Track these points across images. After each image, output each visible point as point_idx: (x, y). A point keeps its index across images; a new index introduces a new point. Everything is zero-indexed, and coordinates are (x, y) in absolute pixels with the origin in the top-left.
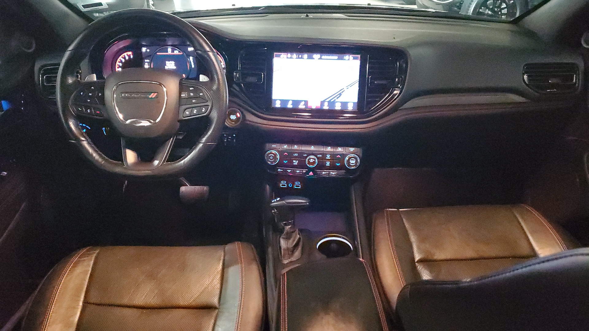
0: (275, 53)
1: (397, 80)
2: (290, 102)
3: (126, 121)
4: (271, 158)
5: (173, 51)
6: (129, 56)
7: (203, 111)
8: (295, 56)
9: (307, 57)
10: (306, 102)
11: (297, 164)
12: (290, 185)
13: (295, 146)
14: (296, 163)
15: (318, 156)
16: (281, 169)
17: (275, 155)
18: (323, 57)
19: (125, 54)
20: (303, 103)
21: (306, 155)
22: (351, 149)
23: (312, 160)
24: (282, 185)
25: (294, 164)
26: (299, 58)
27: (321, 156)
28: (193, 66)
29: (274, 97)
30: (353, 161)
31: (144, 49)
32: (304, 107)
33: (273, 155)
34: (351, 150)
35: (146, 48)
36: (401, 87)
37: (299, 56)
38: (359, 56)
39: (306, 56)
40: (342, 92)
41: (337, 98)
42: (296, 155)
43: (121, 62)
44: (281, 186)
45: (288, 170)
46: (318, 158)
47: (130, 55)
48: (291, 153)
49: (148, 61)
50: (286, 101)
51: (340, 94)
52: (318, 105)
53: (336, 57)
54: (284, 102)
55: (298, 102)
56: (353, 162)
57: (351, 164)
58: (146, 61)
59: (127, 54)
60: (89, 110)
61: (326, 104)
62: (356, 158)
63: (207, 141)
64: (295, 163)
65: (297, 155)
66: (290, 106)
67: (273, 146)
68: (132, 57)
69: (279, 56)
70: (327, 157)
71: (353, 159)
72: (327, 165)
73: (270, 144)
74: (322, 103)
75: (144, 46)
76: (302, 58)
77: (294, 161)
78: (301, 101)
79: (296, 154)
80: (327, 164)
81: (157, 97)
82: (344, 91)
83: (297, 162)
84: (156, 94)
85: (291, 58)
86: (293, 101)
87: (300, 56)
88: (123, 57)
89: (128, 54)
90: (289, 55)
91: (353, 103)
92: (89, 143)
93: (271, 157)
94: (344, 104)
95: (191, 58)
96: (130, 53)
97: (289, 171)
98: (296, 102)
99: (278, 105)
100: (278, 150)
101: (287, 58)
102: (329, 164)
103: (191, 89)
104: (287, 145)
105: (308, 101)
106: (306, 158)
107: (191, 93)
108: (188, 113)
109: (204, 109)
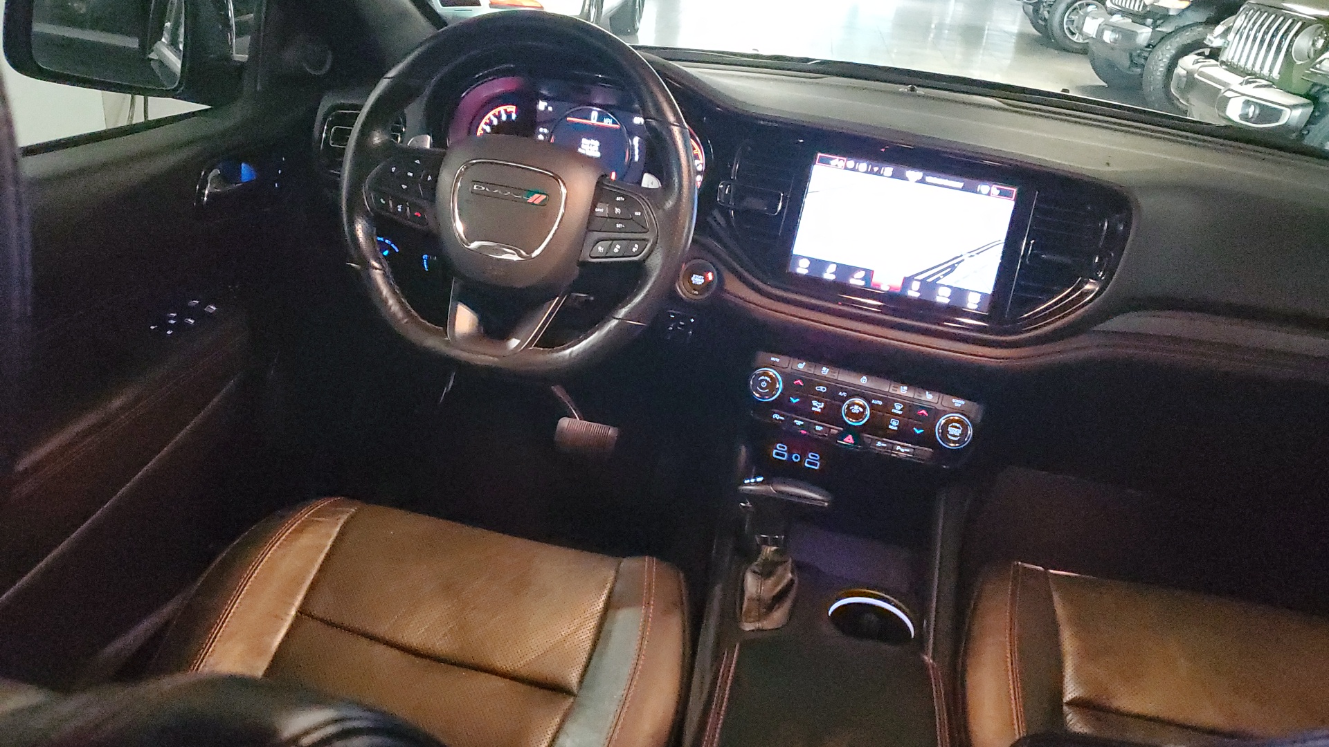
0: (819, 154)
1: (1096, 261)
2: (832, 268)
3: (471, 243)
4: (764, 384)
5: (600, 119)
6: (509, 114)
7: (634, 250)
8: (863, 166)
9: (890, 174)
10: (869, 274)
11: (819, 410)
12: (796, 458)
13: (824, 369)
14: (818, 407)
15: (873, 401)
16: (780, 415)
17: (774, 380)
18: (929, 179)
19: (502, 109)
20: (861, 274)
21: (845, 394)
22: (958, 401)
23: (856, 407)
24: (777, 454)
25: (813, 409)
26: (872, 172)
27: (880, 403)
28: (636, 158)
29: (797, 250)
30: (956, 430)
31: (542, 105)
32: (862, 283)
33: (768, 379)
34: (956, 405)
35: (546, 104)
36: (1103, 278)
37: (872, 169)
38: (1015, 190)
39: (888, 170)
40: (958, 263)
41: (944, 275)
42: (822, 389)
43: (490, 123)
45: (796, 421)
46: (872, 407)
47: (512, 112)
48: (810, 382)
49: (546, 131)
50: (823, 264)
51: (953, 268)
52: (897, 283)
53: (960, 185)
54: (817, 264)
55: (851, 270)
56: (954, 432)
57: (950, 437)
58: (541, 130)
59: (506, 110)
60: (400, 207)
61: (916, 285)
62: (965, 427)
63: (629, 316)
64: (816, 407)
65: (824, 389)
66: (829, 275)
67: (773, 359)
68: (514, 116)
69: (825, 162)
70: (895, 409)
71: (958, 425)
72: (890, 427)
73: (768, 354)
74: (907, 281)
75: (545, 99)
76: (878, 173)
77: (815, 403)
78: (856, 269)
79: (822, 387)
80: (891, 425)
81: (543, 204)
82: (963, 260)
83: (822, 406)
84: (544, 197)
85: (854, 169)
86: (839, 265)
87: (876, 169)
88: (497, 114)
89: (508, 110)
90: (851, 164)
91: (980, 295)
92: (385, 274)
93: (764, 383)
94: (959, 293)
95: (636, 140)
96: (512, 108)
97: (799, 423)
98: (846, 270)
99: (802, 268)
100: (783, 370)
101: (846, 168)
102: (897, 426)
103: (618, 199)
104: (804, 363)
105: (873, 271)
106: (843, 400)
107: (616, 209)
108: (601, 250)
109: (636, 245)
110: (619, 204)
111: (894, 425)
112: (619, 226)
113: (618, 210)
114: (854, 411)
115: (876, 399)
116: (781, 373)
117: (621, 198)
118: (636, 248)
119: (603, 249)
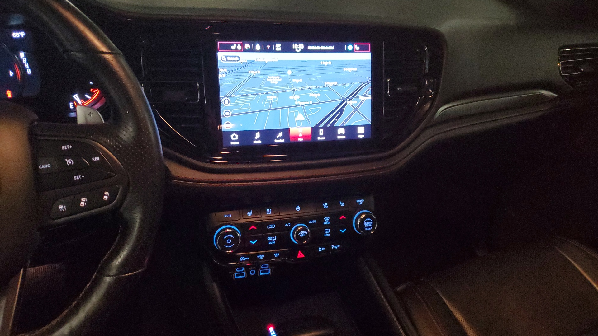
0: (219, 42)
1: (427, 83)
2: (258, 135)
4: (229, 241)
7: (105, 198)
8: (258, 46)
9: (280, 49)
10: (286, 132)
11: (274, 243)
12: (253, 272)
13: (268, 210)
14: (272, 240)
15: (310, 222)
16: (245, 256)
17: (234, 233)
18: (310, 48)
20: (281, 134)
21: (289, 224)
22: (360, 201)
23: (302, 232)
24: (237, 275)
25: (270, 243)
26: (266, 50)
27: (314, 221)
29: (226, 127)
32: (283, 141)
33: (231, 236)
34: (360, 204)
36: (433, 93)
37: (265, 47)
38: (368, 44)
39: (278, 46)
40: (343, 107)
41: (338, 118)
42: (272, 226)
44: (236, 277)
45: (258, 257)
46: (310, 226)
48: (262, 226)
50: (252, 133)
51: (341, 111)
53: (332, 48)
54: (246, 135)
55: (274, 133)
56: (368, 224)
57: (366, 229)
61: (321, 132)
64: (272, 241)
65: (273, 226)
66: (257, 141)
67: (225, 216)
69: (227, 48)
70: (325, 222)
71: (369, 219)
74: (315, 130)
76: (271, 50)
77: (269, 239)
78: (278, 131)
79: (271, 226)
80: (326, 234)
83: (275, 239)
85: (251, 50)
86: (261, 132)
87: (268, 47)
90: (247, 46)
91: (363, 127)
94: (351, 130)
95: (22, 54)
97: (261, 257)
98: (268, 134)
99: (235, 141)
100: (237, 222)
101: (244, 50)
102: (329, 233)
103: (64, 148)
104: (252, 211)
106: (289, 228)
107: (66, 160)
108: (63, 209)
109: (106, 193)
110: (68, 154)
111: (327, 233)
112: (76, 178)
113: (69, 162)
114: (301, 236)
115: (311, 220)
116: (235, 225)
117: (68, 146)
118: (107, 195)
119: (65, 206)
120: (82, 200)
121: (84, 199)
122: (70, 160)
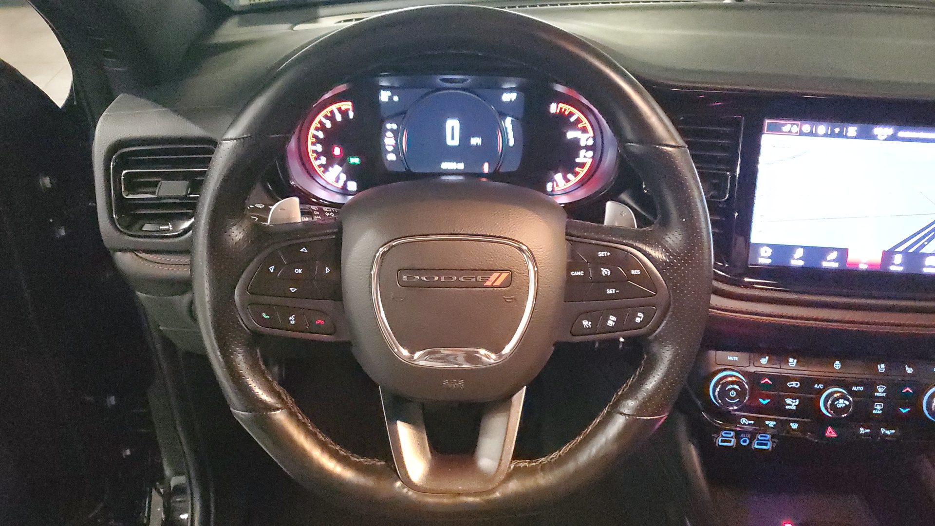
0: (767, 121)
2: (799, 253)
3: (414, 354)
4: (733, 394)
6: (344, 113)
7: (638, 320)
8: (822, 129)
9: (854, 134)
10: (843, 253)
11: (794, 408)
12: (745, 441)
13: (791, 360)
14: (792, 404)
15: (854, 388)
16: (749, 418)
17: (742, 386)
18: (902, 134)
19: (334, 108)
20: (834, 255)
21: (821, 386)
23: (841, 401)
24: (722, 441)
25: (787, 407)
26: (832, 135)
27: (861, 388)
28: (512, 143)
29: (754, 238)
31: (384, 96)
32: (835, 265)
33: (737, 387)
35: (389, 93)
37: (833, 131)
39: (852, 130)
41: (928, 242)
42: (794, 384)
43: (322, 127)
44: (721, 444)
45: (767, 422)
46: (854, 394)
47: (349, 109)
48: (780, 381)
49: (394, 126)
50: (788, 250)
52: (876, 258)
54: (782, 251)
55: (823, 252)
58: (389, 126)
59: (339, 109)
60: (292, 318)
61: (898, 259)
64: (791, 405)
65: (797, 384)
66: (797, 261)
67: (730, 358)
68: (351, 115)
69: (776, 129)
70: (878, 392)
72: (874, 412)
73: (720, 353)
74: (888, 256)
75: (386, 88)
76: (840, 135)
77: (788, 401)
78: (829, 250)
79: (794, 383)
80: (875, 409)
81: (508, 283)
83: (797, 403)
84: (505, 275)
85: (811, 134)
86: (807, 249)
87: (837, 130)
88: (329, 115)
89: (343, 108)
90: (806, 128)
92: (291, 414)
93: (733, 392)
96: (347, 105)
97: (772, 424)
98: (815, 253)
99: (764, 258)
100: (743, 369)
101: (801, 134)
102: (881, 410)
103: (601, 254)
104: (767, 358)
105: (848, 249)
106: (820, 392)
107: (602, 269)
108: (588, 325)
109: (640, 314)
110: (604, 262)
111: (878, 408)
113: (605, 271)
114: (839, 406)
115: (857, 385)
116: (744, 374)
117: (605, 253)
118: (640, 317)
119: (590, 323)
120: (610, 318)
121: (613, 318)
122: (606, 269)
